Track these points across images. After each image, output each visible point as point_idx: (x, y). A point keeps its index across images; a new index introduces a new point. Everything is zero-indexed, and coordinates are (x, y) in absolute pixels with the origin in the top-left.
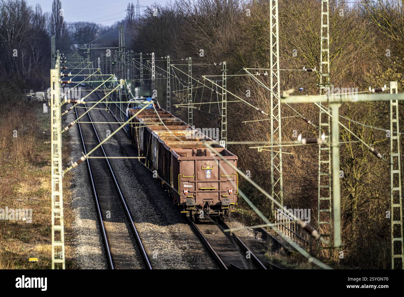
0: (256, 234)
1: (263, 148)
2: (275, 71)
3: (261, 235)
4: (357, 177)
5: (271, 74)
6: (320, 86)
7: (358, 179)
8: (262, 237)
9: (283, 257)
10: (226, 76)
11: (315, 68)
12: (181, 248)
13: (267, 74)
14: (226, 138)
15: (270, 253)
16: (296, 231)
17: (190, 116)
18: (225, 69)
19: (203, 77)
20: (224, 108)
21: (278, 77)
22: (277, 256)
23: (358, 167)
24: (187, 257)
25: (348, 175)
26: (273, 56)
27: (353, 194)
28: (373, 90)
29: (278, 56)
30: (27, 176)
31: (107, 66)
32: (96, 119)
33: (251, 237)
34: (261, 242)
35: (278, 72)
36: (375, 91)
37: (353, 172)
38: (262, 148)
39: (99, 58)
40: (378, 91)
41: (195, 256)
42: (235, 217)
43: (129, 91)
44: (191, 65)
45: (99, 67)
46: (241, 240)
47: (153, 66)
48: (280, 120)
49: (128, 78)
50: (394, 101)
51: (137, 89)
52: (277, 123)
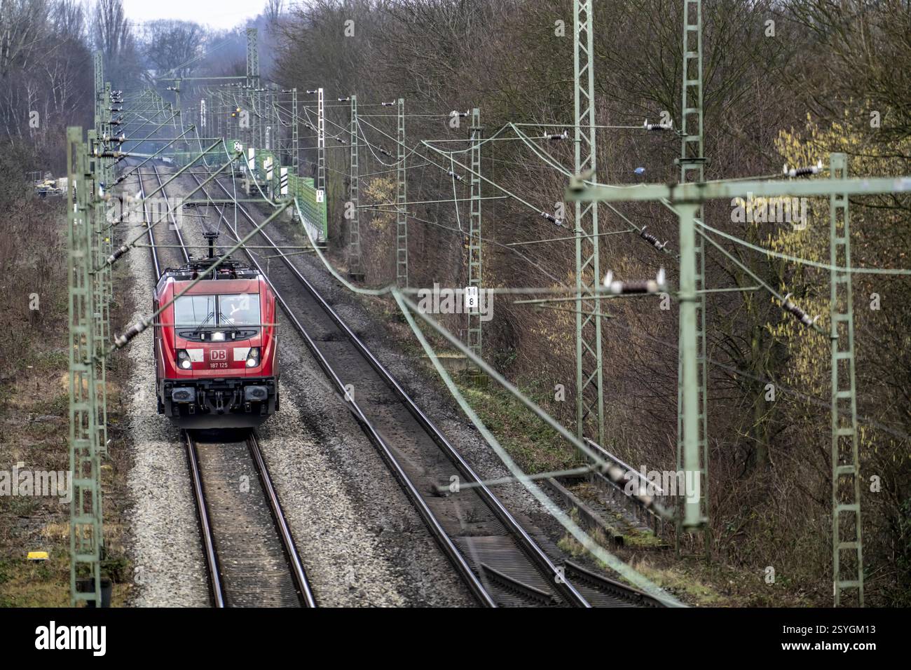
2: (585, 131)
5: (577, 138)
6: (682, 163)
10: (479, 140)
11: (670, 123)
12: (372, 529)
13: (567, 137)
14: (480, 280)
15: (572, 540)
17: (402, 232)
18: (476, 125)
20: (476, 214)
21: (592, 143)
24: (384, 548)
26: (582, 95)
28: (793, 172)
29: (591, 97)
30: (31, 367)
31: (220, 118)
33: (529, 504)
35: (592, 132)
36: (798, 174)
39: (203, 102)
40: (805, 173)
43: (269, 176)
44: (403, 116)
45: (203, 120)
46: (509, 511)
47: (321, 120)
48: (596, 239)
49: (267, 147)
50: (840, 197)
51: (284, 171)
52: (591, 247)
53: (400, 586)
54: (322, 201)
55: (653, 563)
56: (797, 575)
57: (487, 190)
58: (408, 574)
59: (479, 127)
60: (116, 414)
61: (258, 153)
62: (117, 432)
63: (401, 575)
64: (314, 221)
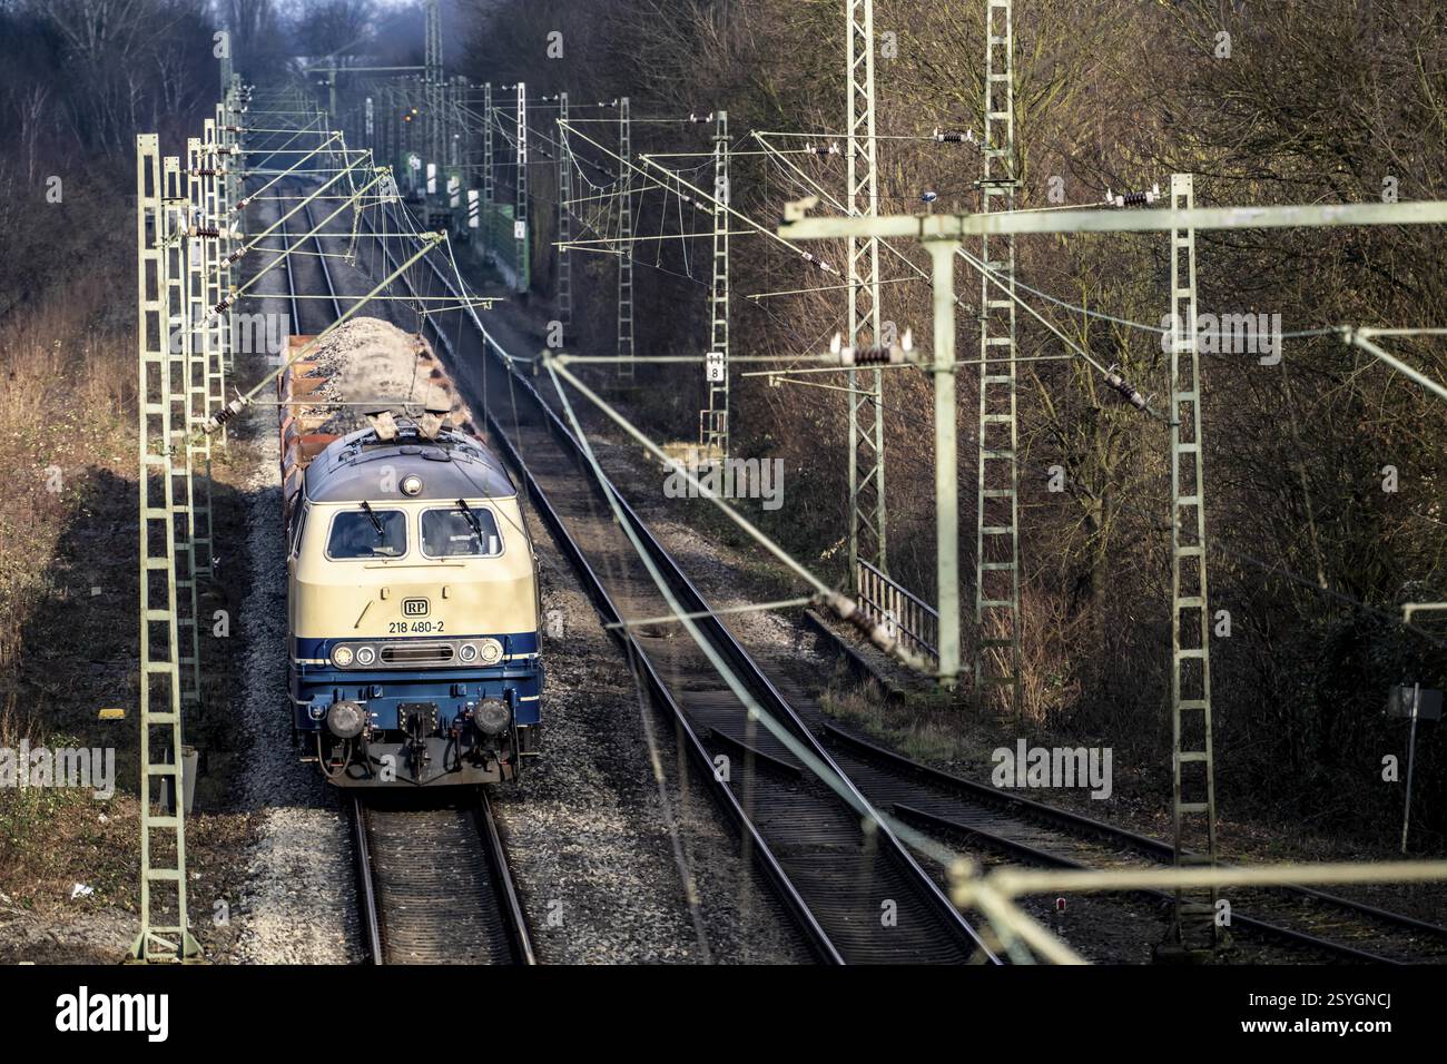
0: (798, 638)
1: (787, 375)
2: (862, 142)
3: (813, 640)
4: (1108, 464)
5: (851, 152)
6: (983, 185)
7: (1110, 471)
8: (817, 648)
9: (874, 709)
10: (726, 153)
11: (969, 132)
12: (566, 681)
13: (837, 151)
14: (726, 344)
15: (836, 696)
16: (918, 627)
17: (626, 279)
18: (722, 133)
19: (641, 157)
20: (721, 254)
21: (872, 158)
22: (854, 703)
23: (1110, 432)
24: (581, 706)
25: (1082, 459)
26: (857, 94)
27: (1097, 517)
28: (1120, 201)
29: (870, 97)
30: (119, 459)
31: (391, 122)
32: (348, 287)
33: (781, 648)
34: (811, 660)
35: (872, 144)
36: (1126, 203)
37: (1095, 449)
38: (781, 376)
39: (369, 100)
40: (1136, 202)
41: (605, 705)
42: (740, 586)
43: (454, 202)
44: (628, 121)
45: (370, 125)
46: (752, 657)
47: (522, 126)
48: (876, 288)
49: (454, 162)
50: (1183, 234)
51: (473, 195)
52: (869, 299)
53: (600, 758)
54: (523, 236)
55: (944, 728)
56: (1137, 745)
57: (736, 224)
58: (611, 741)
59: (726, 137)
60: (230, 524)
61: (440, 170)
62: (229, 548)
63: (603, 742)
64: (513, 264)
